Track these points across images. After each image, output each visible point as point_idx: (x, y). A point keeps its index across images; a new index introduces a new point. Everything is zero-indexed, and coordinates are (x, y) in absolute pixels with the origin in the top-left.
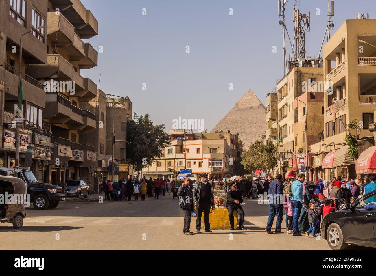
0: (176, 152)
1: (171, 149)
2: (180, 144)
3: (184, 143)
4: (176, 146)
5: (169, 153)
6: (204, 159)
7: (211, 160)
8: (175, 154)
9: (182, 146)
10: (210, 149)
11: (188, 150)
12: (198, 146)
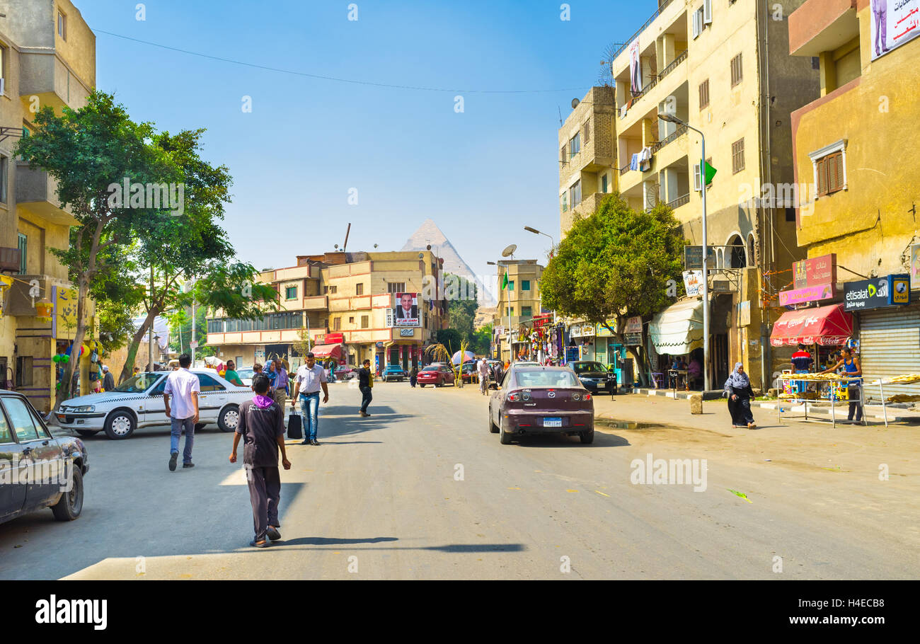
0: (305, 294)
1: (295, 288)
2: (315, 275)
3: (324, 272)
4: (305, 280)
5: (288, 296)
6: (375, 308)
7: (392, 310)
8: (304, 299)
9: (319, 281)
10: (390, 284)
11: (334, 289)
12: (359, 279)
